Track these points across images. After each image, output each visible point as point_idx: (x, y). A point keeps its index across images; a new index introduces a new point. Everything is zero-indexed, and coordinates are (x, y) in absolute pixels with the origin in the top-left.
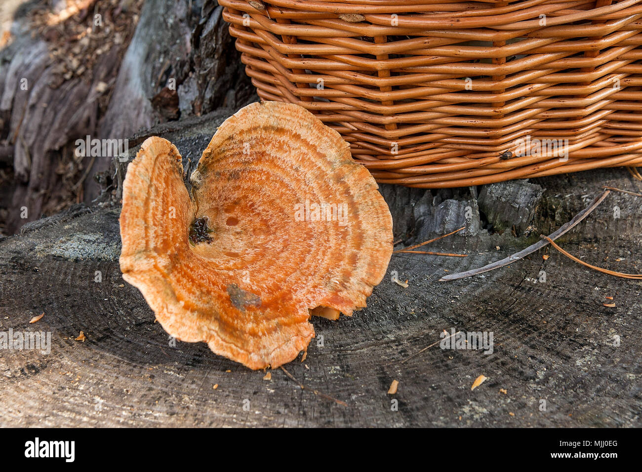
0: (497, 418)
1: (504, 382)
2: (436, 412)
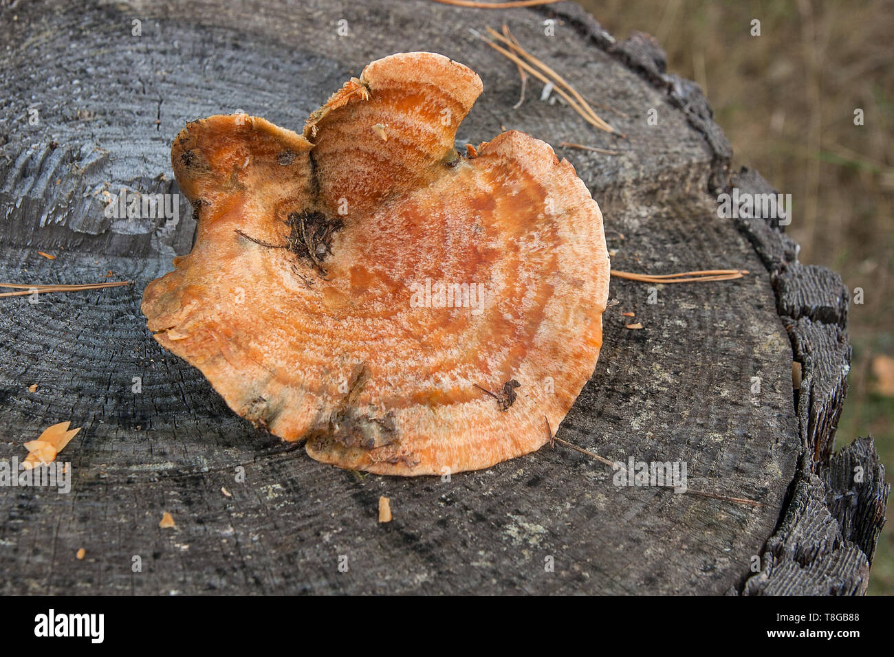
0: (565, 540)
1: (546, 473)
2: (469, 544)
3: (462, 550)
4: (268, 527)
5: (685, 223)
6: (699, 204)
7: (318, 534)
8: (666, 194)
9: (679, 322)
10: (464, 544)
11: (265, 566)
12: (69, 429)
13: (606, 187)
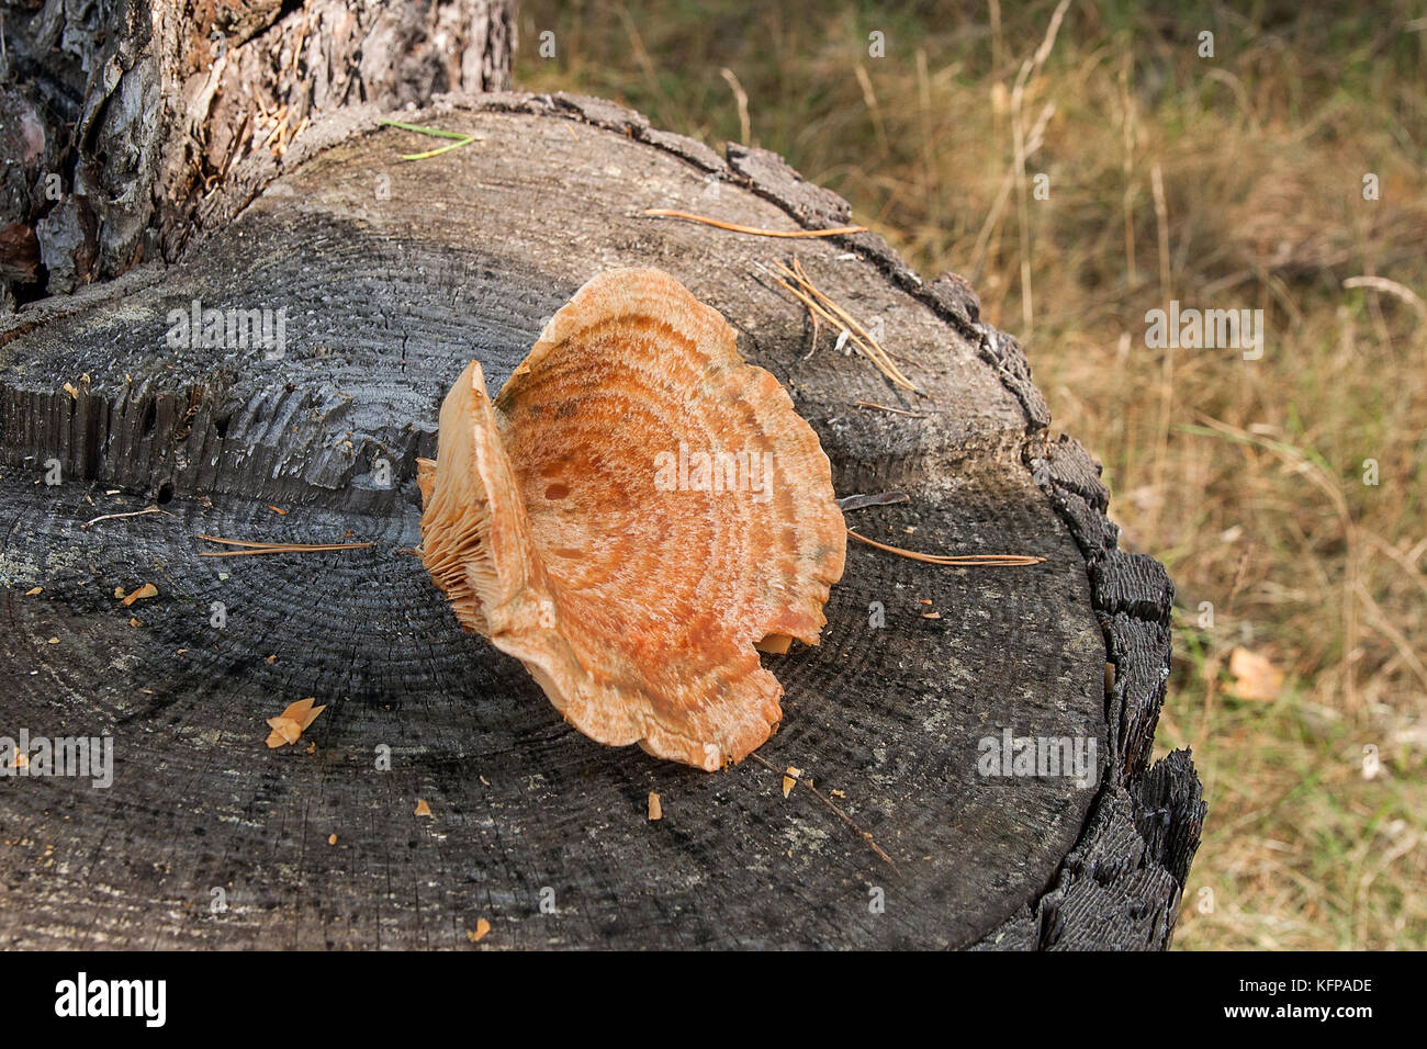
0: (848, 846)
1: (829, 775)
2: (745, 846)
3: (737, 853)
4: (529, 820)
5: (993, 498)
6: (1010, 477)
7: (584, 830)
8: (973, 465)
9: (981, 613)
10: (739, 846)
11: (528, 861)
12: (314, 705)
13: (906, 454)
